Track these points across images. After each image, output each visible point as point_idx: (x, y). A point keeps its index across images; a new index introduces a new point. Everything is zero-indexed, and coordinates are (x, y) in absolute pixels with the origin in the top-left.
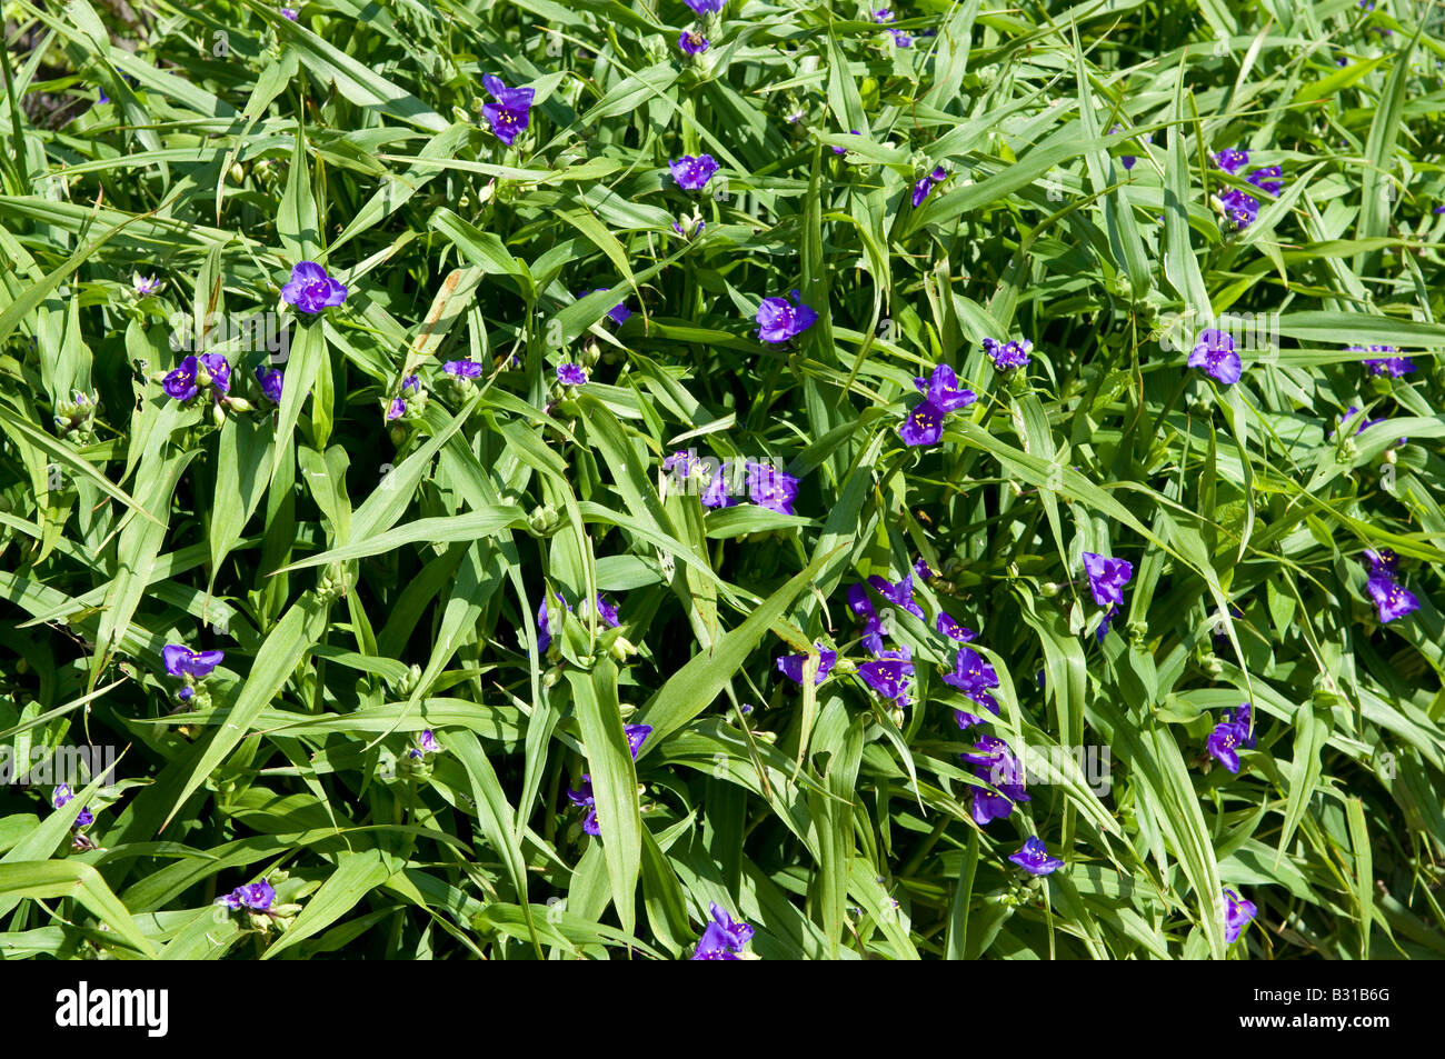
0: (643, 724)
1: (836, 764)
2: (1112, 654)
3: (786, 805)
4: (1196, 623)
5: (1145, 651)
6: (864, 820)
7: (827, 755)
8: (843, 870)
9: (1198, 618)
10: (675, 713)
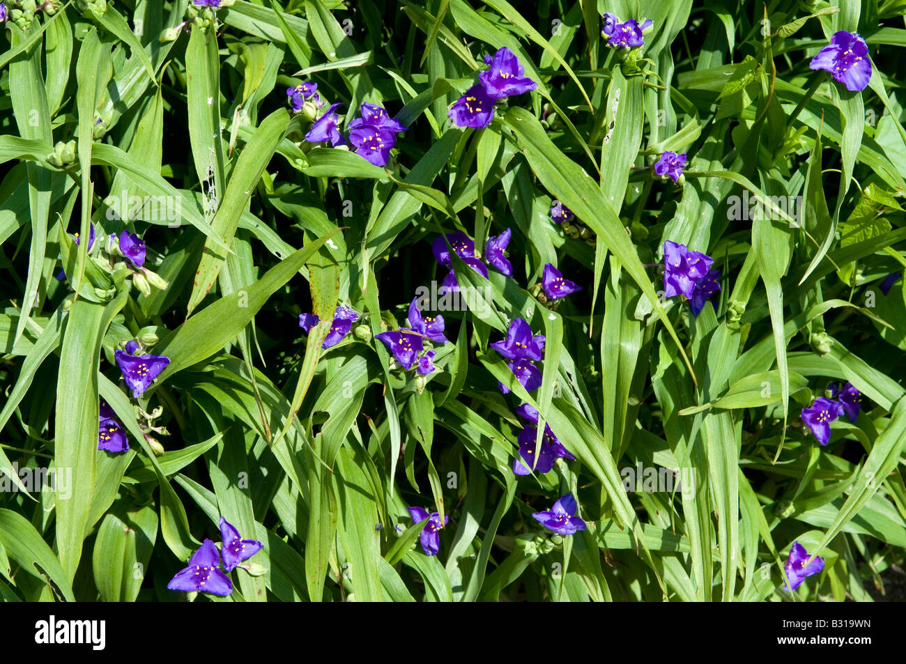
0: (162, 355)
1: (331, 427)
2: (703, 329)
3: (291, 450)
4: (810, 305)
5: (736, 331)
6: (372, 471)
7: (326, 416)
8: (327, 522)
9: (813, 301)
10: (193, 350)
